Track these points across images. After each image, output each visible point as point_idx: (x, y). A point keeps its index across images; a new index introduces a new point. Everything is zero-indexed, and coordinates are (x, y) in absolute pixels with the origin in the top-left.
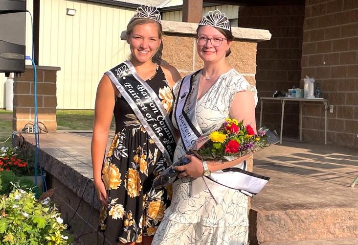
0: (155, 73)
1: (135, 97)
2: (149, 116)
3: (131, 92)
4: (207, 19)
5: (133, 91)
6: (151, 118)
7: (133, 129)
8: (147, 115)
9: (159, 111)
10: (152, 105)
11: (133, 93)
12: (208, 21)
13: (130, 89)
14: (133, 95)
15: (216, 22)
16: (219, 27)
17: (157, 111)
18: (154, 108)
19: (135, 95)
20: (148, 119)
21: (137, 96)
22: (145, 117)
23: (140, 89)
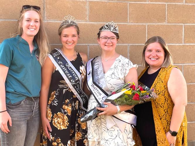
0: (76, 57)
1: (64, 70)
2: (73, 81)
3: (62, 67)
4: (107, 27)
5: (64, 66)
6: (74, 83)
7: (64, 90)
8: (72, 80)
9: (79, 79)
10: (75, 75)
11: (63, 67)
12: (107, 28)
13: (62, 64)
14: (63, 68)
15: (112, 28)
16: (114, 31)
17: (78, 79)
18: (76, 77)
19: (65, 69)
20: (72, 83)
21: (66, 70)
22: (70, 82)
23: (68, 66)
